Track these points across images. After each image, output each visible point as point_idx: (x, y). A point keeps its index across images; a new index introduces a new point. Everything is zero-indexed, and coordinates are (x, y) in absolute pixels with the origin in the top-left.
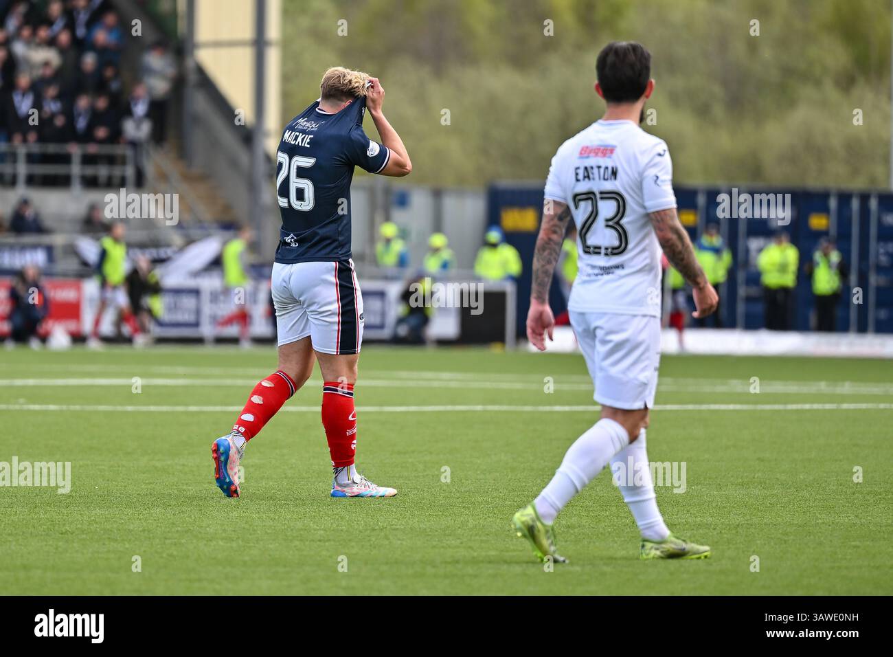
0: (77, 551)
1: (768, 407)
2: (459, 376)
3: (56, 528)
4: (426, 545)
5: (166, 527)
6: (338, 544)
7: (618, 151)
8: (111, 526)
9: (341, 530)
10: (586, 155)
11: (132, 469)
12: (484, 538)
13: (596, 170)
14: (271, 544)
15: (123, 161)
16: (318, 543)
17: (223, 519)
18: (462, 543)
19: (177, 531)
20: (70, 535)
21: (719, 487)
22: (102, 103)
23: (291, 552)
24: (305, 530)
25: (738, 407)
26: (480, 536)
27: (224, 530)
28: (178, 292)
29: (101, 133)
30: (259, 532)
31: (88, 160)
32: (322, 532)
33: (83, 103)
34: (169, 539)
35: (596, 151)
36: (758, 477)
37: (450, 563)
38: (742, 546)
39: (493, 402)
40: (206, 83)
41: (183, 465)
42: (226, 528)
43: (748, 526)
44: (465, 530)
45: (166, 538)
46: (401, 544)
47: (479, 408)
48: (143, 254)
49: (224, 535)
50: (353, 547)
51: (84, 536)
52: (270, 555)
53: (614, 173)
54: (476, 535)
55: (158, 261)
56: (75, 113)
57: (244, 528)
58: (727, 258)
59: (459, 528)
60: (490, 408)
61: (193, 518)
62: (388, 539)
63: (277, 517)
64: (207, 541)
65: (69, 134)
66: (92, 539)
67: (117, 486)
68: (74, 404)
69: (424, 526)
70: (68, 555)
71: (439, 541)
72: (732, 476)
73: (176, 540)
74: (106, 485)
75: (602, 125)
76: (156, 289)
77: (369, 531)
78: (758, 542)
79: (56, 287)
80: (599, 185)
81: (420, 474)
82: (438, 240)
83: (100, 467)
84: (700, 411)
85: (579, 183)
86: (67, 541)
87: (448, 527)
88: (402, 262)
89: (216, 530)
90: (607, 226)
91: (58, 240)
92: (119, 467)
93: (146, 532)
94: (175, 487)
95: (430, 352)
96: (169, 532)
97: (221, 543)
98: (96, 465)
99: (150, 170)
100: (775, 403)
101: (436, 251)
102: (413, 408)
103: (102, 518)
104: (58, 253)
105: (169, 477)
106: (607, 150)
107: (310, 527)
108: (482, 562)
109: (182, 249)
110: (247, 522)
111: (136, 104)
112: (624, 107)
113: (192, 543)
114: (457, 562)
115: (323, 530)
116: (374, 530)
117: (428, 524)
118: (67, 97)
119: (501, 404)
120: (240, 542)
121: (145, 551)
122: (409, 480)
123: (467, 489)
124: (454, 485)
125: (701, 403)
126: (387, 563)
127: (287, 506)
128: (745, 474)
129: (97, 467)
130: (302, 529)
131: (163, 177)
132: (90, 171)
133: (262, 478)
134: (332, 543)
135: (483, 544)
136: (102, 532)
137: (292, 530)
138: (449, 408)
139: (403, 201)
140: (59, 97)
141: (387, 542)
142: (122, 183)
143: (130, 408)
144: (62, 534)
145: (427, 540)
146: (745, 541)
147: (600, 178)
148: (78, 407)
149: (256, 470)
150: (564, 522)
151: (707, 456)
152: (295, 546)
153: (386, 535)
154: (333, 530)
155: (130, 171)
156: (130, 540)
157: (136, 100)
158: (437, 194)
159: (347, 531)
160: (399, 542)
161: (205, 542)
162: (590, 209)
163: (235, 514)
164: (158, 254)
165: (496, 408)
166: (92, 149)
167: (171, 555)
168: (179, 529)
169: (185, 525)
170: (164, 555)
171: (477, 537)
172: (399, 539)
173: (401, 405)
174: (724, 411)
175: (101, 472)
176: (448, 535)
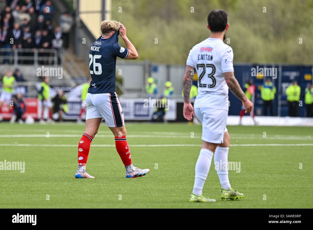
0: (36, 198)
1: (289, 145)
2: (176, 133)
3: (29, 189)
4: (164, 195)
5: (69, 189)
6: (132, 195)
7: (214, 50)
8: (49, 188)
9: (133, 190)
10: (202, 51)
11: (56, 168)
12: (185, 193)
13: (205, 56)
14: (107, 195)
15: (53, 55)
16: (125, 195)
17: (90, 186)
18: (177, 195)
19: (73, 190)
20: (34, 192)
21: (272, 174)
22: (45, 33)
23: (115, 198)
24: (120, 190)
25: (278, 145)
26: (184, 192)
27: (90, 190)
28: (73, 103)
29: (46, 45)
30: (103, 191)
31: (40, 55)
32: (126, 191)
33: (38, 34)
34: (70, 193)
35: (206, 49)
36: (286, 171)
37: (173, 202)
38: (280, 196)
39: (189, 143)
40: (84, 27)
41: (75, 166)
42: (91, 189)
43: (282, 189)
44: (178, 190)
45: (69, 193)
46: (155, 195)
47: (184, 145)
48: (60, 89)
49: (90, 192)
50: (137, 196)
51: (39, 192)
52: (107, 199)
53: (212, 58)
54: (183, 192)
55: (66, 92)
56: (36, 37)
57: (97, 189)
58: (274, 90)
59: (176, 189)
60: (187, 145)
61: (79, 186)
62: (150, 193)
63: (109, 185)
64: (84, 194)
65: (33, 45)
66: (42, 193)
67: (51, 174)
68: (35, 144)
69: (164, 189)
70: (33, 199)
71: (169, 194)
72: (276, 170)
73: (72, 194)
74: (47, 174)
75: (210, 40)
76: (65, 102)
77: (143, 191)
78: (286, 194)
79: (29, 101)
80: (206, 62)
81: (162, 170)
82: (168, 84)
83: (45, 167)
84: (265, 146)
85: (199, 61)
86: (33, 194)
87: (172, 189)
88: (155, 92)
89: (87, 190)
90: (209, 77)
91: (29, 84)
92: (52, 167)
93: (62, 191)
94: (72, 174)
95: (165, 125)
96: (70, 191)
97: (89, 195)
98: (43, 166)
99: (63, 58)
100: (292, 143)
101: (168, 88)
102: (159, 145)
103: (46, 186)
104: (29, 89)
105: (70, 171)
106: (210, 49)
107: (122, 189)
108: (185, 202)
109: (74, 87)
110: (98, 187)
111: (57, 34)
112: (218, 34)
113: (78, 195)
114: (176, 202)
115: (126, 190)
116: (145, 190)
117: (165, 188)
118: (33, 32)
119: (191, 144)
120: (96, 194)
121: (61, 198)
122: (158, 172)
123: (179, 175)
124: (174, 174)
125: (265, 143)
126: (150, 202)
127: (113, 181)
128: (281, 170)
129: (44, 167)
130: (119, 190)
131: (68, 61)
132: (41, 59)
133: (104, 171)
134: (130, 195)
135: (185, 195)
136: (45, 191)
137: (115, 190)
138: (173, 145)
139: (155, 69)
140: (30, 32)
141: (150, 194)
142: (53, 63)
143: (55, 145)
144: (31, 191)
145: (164, 194)
146: (281, 194)
147: (206, 59)
148: (37, 145)
149: (102, 168)
150: (215, 187)
151: (267, 163)
152: (116, 196)
153: (149, 192)
154: (130, 190)
155: (56, 59)
156: (56, 194)
157: (57, 32)
158: (168, 67)
159: (135, 190)
160: (154, 194)
161: (83, 194)
162: (202, 70)
163: (94, 184)
164: (65, 89)
165: (190, 145)
166: (42, 50)
167: (71, 199)
168: (74, 190)
169: (76, 188)
170: (68, 199)
171: (183, 193)
172: (154, 193)
173: (155, 144)
174: (273, 146)
175: (45, 169)
176: (172, 192)
